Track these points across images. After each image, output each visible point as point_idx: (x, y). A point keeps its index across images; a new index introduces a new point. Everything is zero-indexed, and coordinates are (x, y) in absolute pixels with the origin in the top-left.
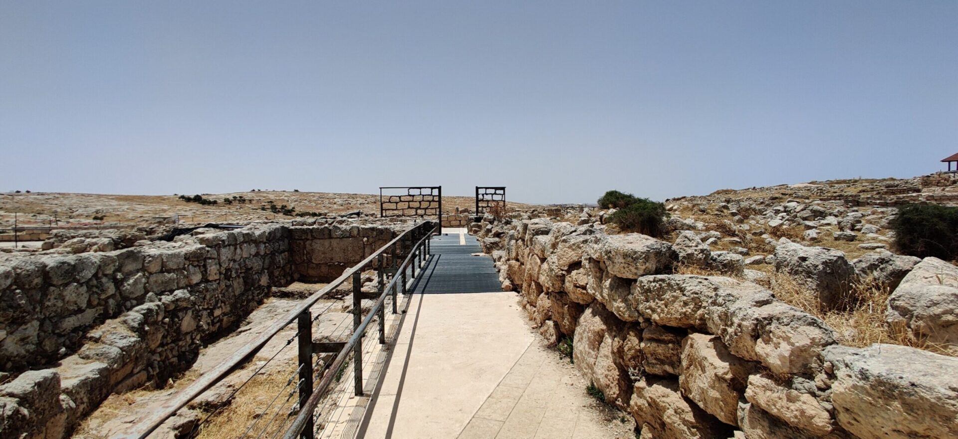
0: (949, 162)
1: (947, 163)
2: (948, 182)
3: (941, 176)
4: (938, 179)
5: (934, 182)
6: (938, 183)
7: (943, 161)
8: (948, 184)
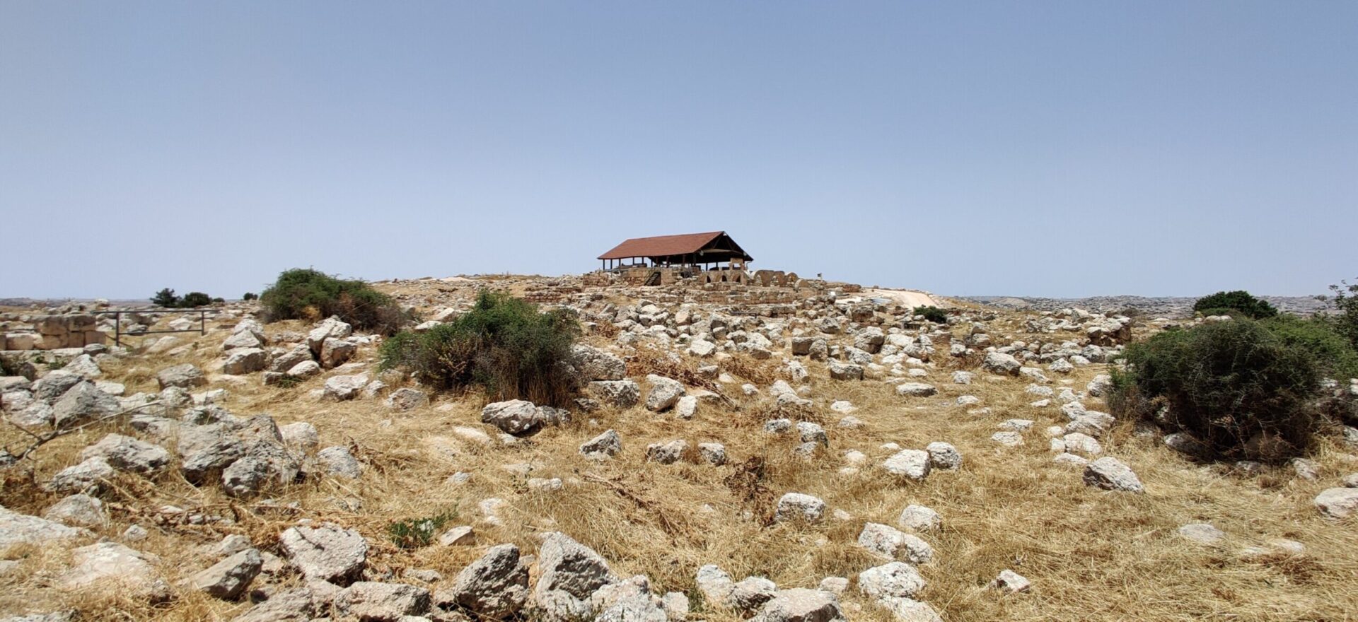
2: (607, 281)
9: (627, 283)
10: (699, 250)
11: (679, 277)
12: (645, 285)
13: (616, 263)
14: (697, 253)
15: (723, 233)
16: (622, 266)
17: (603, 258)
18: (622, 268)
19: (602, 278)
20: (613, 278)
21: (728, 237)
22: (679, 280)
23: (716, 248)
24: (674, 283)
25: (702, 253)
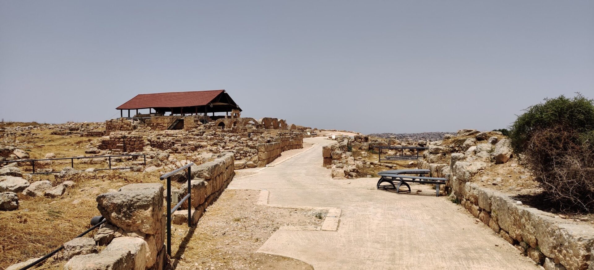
0: (121, 110)
1: (120, 110)
2: (130, 126)
3: (124, 121)
4: (120, 124)
5: (118, 126)
6: (121, 127)
7: (117, 109)
8: (130, 128)
9: (150, 128)
10: (209, 103)
11: (199, 123)
12: (168, 129)
13: (133, 113)
14: (208, 106)
15: (224, 91)
16: (138, 115)
17: (121, 109)
18: (139, 116)
19: (125, 124)
20: (135, 124)
21: (227, 94)
22: (200, 125)
23: (219, 102)
24: (197, 127)
25: (211, 106)
